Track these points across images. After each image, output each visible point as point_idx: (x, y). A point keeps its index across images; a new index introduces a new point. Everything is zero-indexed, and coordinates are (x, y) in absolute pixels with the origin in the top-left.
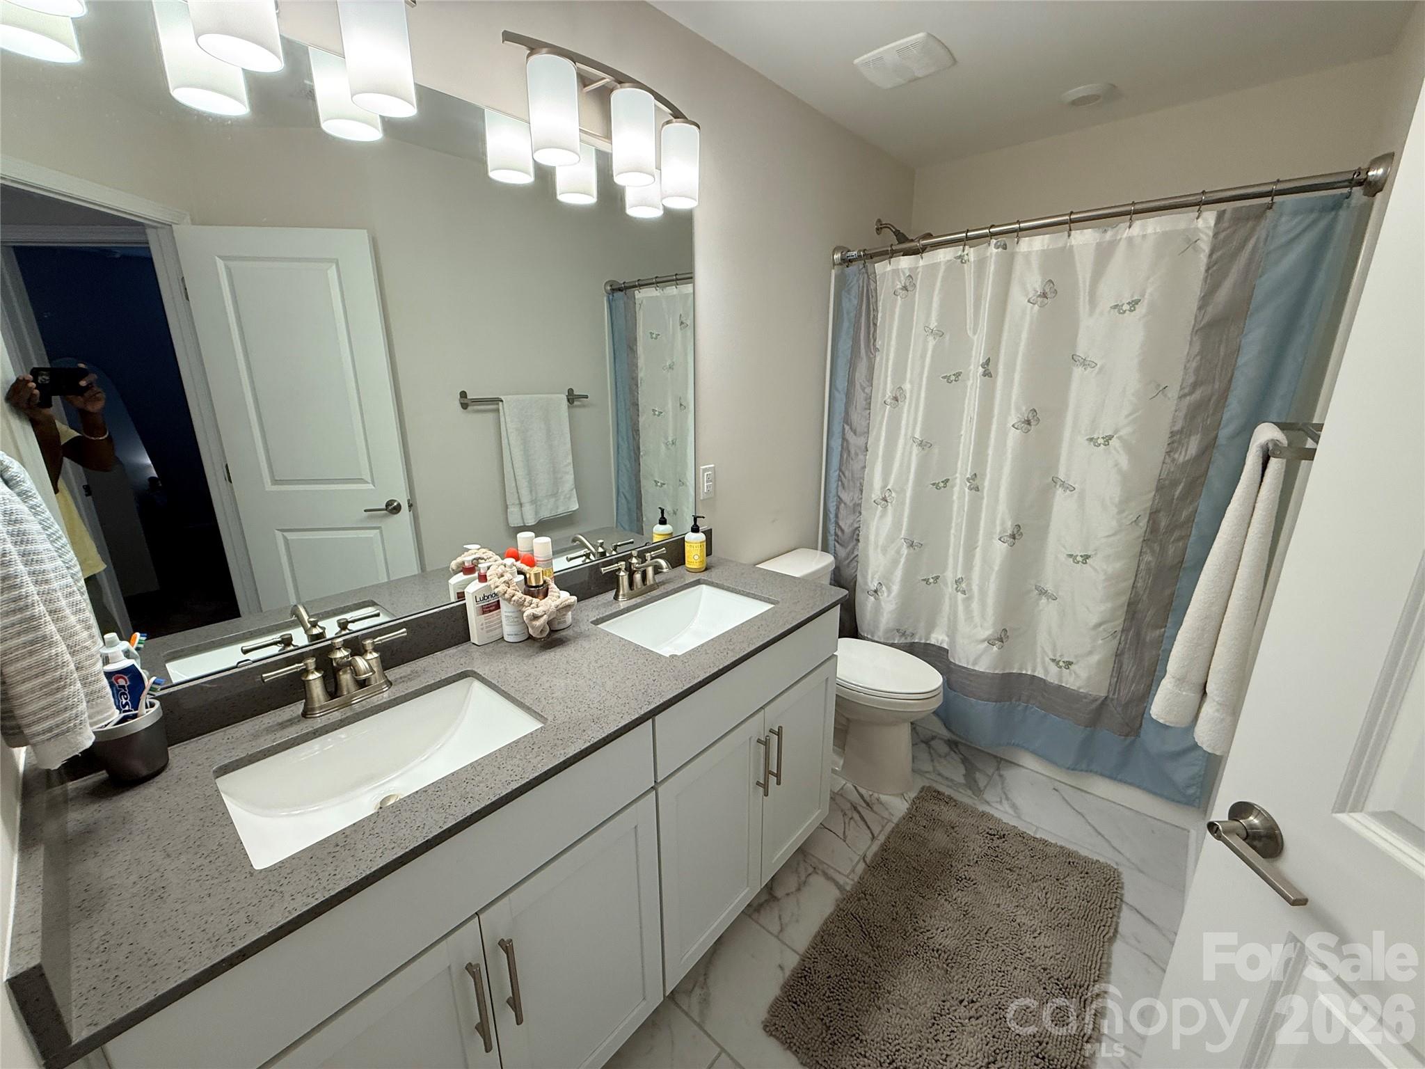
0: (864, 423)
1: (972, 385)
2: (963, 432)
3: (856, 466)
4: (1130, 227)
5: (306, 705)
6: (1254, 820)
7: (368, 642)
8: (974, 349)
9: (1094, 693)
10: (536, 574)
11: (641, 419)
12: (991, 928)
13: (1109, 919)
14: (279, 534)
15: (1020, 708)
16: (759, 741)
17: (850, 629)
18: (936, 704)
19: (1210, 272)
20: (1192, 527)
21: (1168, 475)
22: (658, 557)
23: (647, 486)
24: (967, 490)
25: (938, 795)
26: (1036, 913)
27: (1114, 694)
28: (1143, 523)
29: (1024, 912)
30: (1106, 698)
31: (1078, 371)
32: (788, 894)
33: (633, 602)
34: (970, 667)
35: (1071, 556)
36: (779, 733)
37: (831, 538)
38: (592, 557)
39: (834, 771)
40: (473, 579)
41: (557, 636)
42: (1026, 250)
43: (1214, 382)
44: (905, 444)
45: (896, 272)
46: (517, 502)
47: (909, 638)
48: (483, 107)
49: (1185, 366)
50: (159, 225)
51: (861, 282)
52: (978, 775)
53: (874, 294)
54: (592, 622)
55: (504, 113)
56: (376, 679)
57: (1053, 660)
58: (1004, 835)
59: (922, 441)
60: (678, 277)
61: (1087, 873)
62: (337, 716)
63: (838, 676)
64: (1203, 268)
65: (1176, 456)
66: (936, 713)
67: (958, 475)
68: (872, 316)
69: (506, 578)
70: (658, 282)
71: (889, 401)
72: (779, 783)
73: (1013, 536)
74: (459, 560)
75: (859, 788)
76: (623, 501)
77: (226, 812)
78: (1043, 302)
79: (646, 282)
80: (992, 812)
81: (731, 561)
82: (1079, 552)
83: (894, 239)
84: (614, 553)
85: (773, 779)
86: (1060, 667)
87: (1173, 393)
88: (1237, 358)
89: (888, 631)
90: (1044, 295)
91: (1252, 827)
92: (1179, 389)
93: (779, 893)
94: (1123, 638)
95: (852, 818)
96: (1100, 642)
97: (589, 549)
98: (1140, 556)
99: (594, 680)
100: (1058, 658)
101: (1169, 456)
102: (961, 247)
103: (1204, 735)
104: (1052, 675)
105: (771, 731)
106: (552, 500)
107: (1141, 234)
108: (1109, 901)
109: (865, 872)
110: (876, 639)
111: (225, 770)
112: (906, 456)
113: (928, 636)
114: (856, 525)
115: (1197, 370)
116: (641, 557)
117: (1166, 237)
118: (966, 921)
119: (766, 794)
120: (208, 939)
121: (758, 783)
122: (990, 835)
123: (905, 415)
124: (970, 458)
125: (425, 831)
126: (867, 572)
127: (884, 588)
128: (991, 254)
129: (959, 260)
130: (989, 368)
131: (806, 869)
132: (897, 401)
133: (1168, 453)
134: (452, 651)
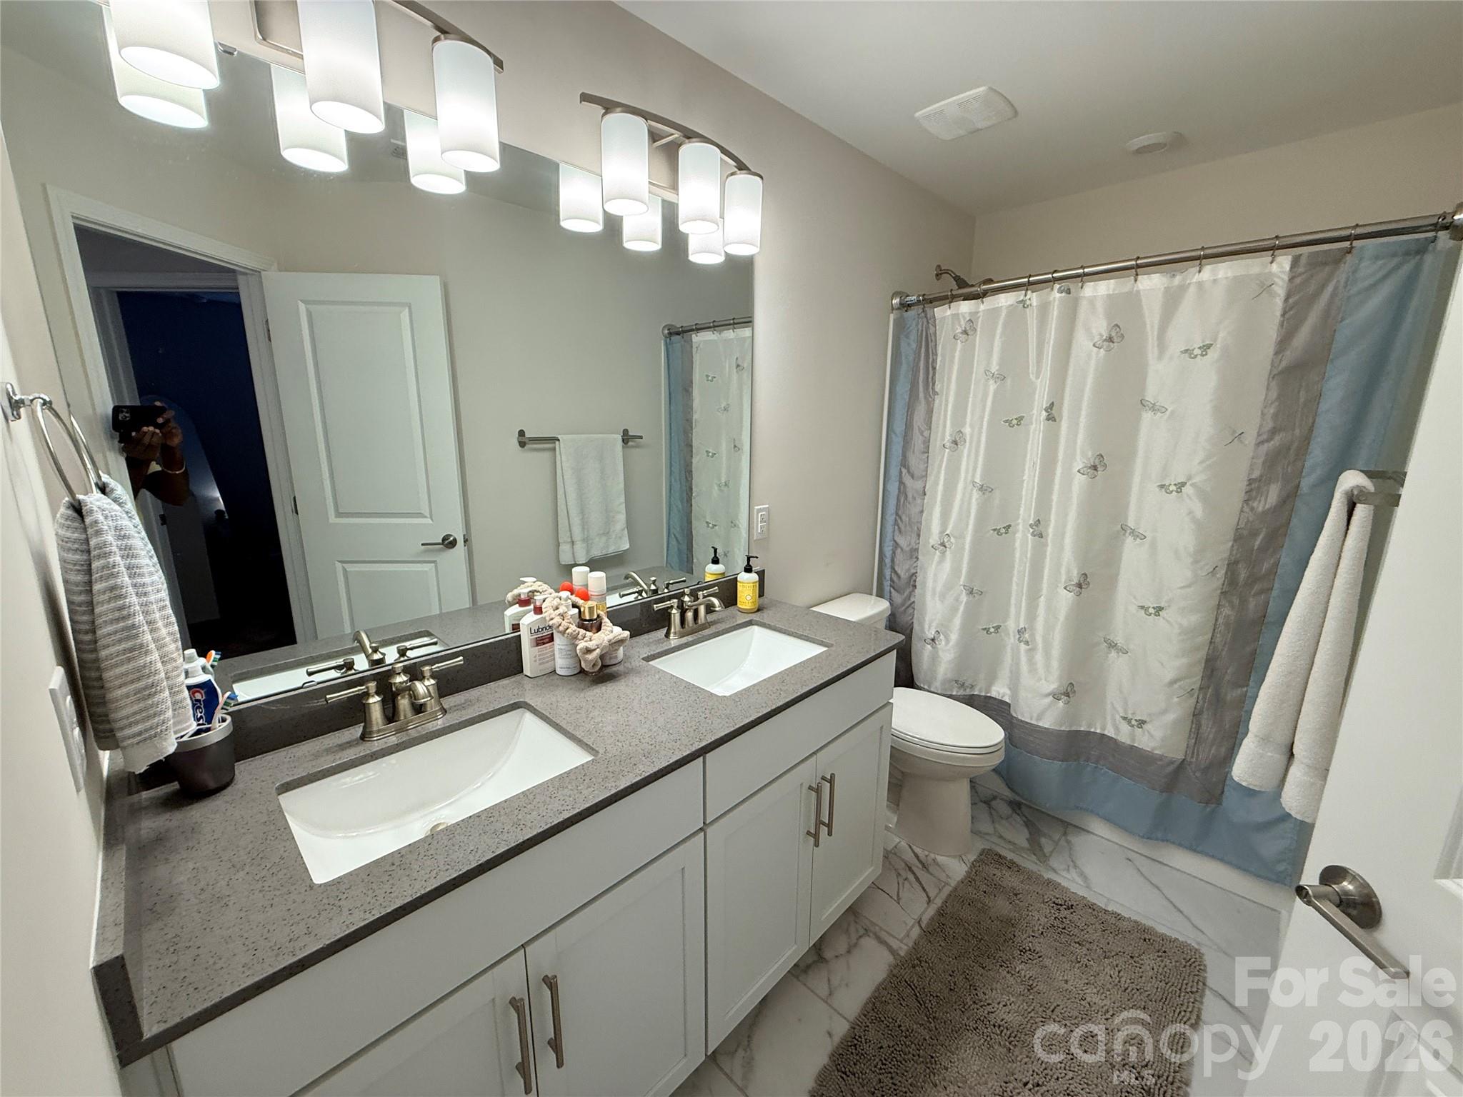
0: (922, 467)
1: (1035, 430)
2: (1025, 477)
3: (914, 510)
4: (1200, 272)
5: (365, 728)
6: (1348, 886)
7: (427, 668)
8: (1037, 392)
9: (1171, 755)
10: (590, 608)
11: (695, 461)
12: (1058, 1006)
13: (1191, 1004)
14: (339, 565)
15: (1089, 769)
16: (810, 788)
17: (906, 678)
18: (996, 760)
19: (1287, 316)
20: (1274, 580)
21: (1246, 524)
22: (708, 596)
23: (699, 528)
24: (1030, 537)
25: (999, 860)
26: (1108, 993)
27: (1192, 757)
28: (1221, 573)
29: (1095, 991)
30: (1184, 760)
31: (1147, 416)
32: (837, 957)
33: (684, 640)
34: (1034, 722)
35: (1142, 607)
36: (831, 781)
37: (887, 584)
38: (644, 594)
39: (887, 828)
40: (529, 611)
41: (608, 671)
42: (1091, 294)
43: (1294, 430)
44: (965, 488)
45: (956, 316)
46: (569, 540)
47: (968, 690)
48: (558, 161)
49: (1262, 412)
50: (248, 271)
51: (920, 327)
52: (1043, 840)
53: (933, 338)
54: (643, 659)
55: (577, 167)
56: (432, 705)
57: (1125, 718)
58: (1072, 905)
59: (982, 486)
60: (735, 321)
61: (1165, 952)
62: (393, 740)
63: (893, 726)
64: (1278, 313)
65: (1255, 504)
66: (996, 770)
67: (1020, 521)
68: (931, 360)
69: (561, 610)
70: (715, 326)
71: (948, 445)
72: (830, 834)
73: (1080, 586)
74: (516, 592)
75: (914, 847)
76: (674, 542)
77: (287, 827)
78: (1109, 346)
79: (702, 326)
80: (1059, 880)
81: (785, 603)
82: (1151, 604)
83: (954, 285)
84: (666, 591)
85: (824, 830)
86: (1133, 726)
87: (1250, 438)
88: (1318, 404)
89: (944, 682)
90: (1110, 339)
91: (1346, 893)
92: (1256, 434)
93: (828, 954)
94: (1201, 696)
95: (906, 879)
96: (1176, 700)
97: (641, 586)
98: (1218, 609)
99: (646, 715)
100: (1130, 716)
101: (1247, 504)
102: (1024, 292)
103: (1292, 799)
104: (1123, 734)
105: (823, 778)
106: (604, 539)
107: (1211, 278)
108: (1190, 985)
109: (920, 937)
110: (932, 690)
111: (287, 787)
112: (966, 500)
113: (988, 689)
114: (913, 571)
115: (1275, 416)
116: (694, 595)
117: (1238, 282)
118: (1031, 997)
119: (817, 844)
120: (270, 947)
121: (809, 833)
122: (1057, 904)
123: (965, 459)
124: (1034, 504)
125: (478, 855)
126: (924, 620)
127: (942, 637)
128: (1054, 298)
129: (1021, 305)
130: (1053, 412)
131: (857, 931)
132: (957, 444)
133: (1246, 501)
134: (505, 682)
